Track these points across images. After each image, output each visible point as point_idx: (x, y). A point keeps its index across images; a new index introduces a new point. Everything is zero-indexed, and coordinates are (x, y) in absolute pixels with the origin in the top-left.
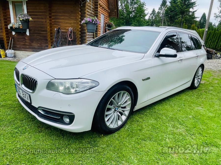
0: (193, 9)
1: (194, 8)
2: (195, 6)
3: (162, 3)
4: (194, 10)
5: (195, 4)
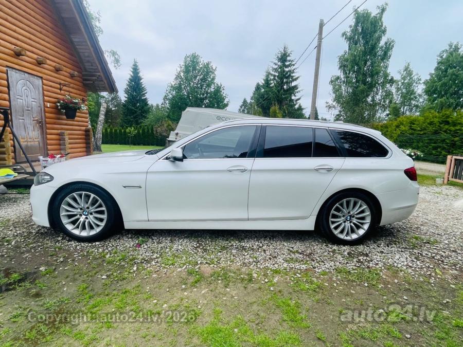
0: (295, 96)
1: (297, 94)
2: (297, 92)
3: (254, 90)
4: (297, 98)
5: (297, 88)
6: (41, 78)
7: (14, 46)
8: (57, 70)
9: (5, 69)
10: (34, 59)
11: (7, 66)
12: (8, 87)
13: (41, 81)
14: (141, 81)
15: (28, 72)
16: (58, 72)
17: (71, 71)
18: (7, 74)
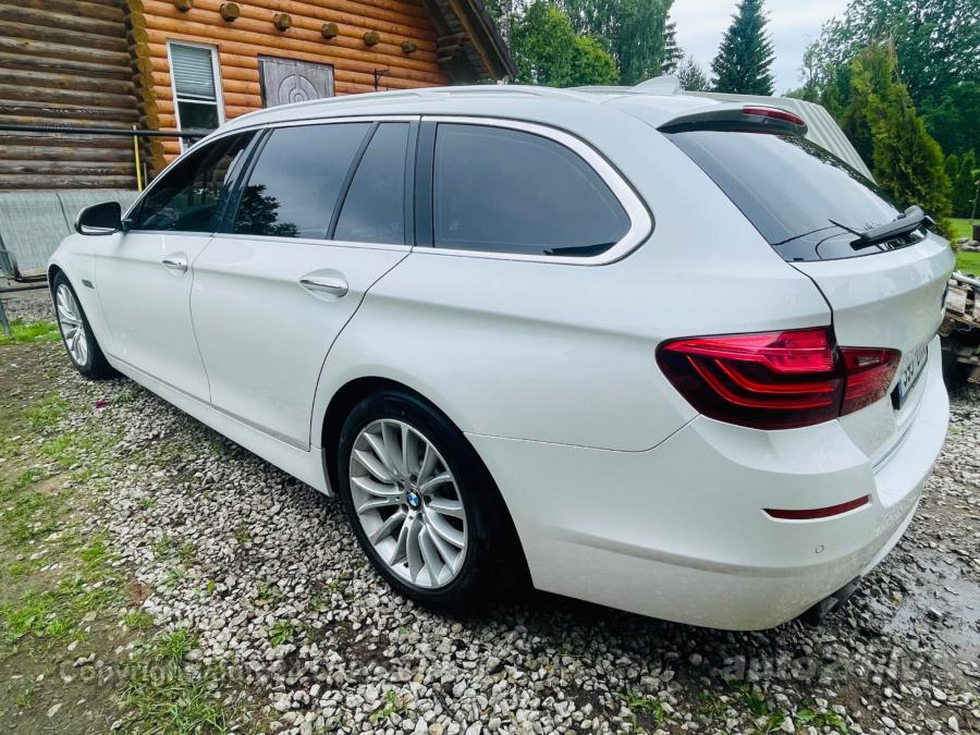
6: (332, 66)
7: (274, 13)
8: (369, 44)
9: (255, 61)
10: (316, 30)
11: (260, 55)
12: (263, 93)
13: (330, 72)
14: (762, 30)
15: (303, 58)
16: (373, 48)
17: (406, 39)
18: (260, 68)
